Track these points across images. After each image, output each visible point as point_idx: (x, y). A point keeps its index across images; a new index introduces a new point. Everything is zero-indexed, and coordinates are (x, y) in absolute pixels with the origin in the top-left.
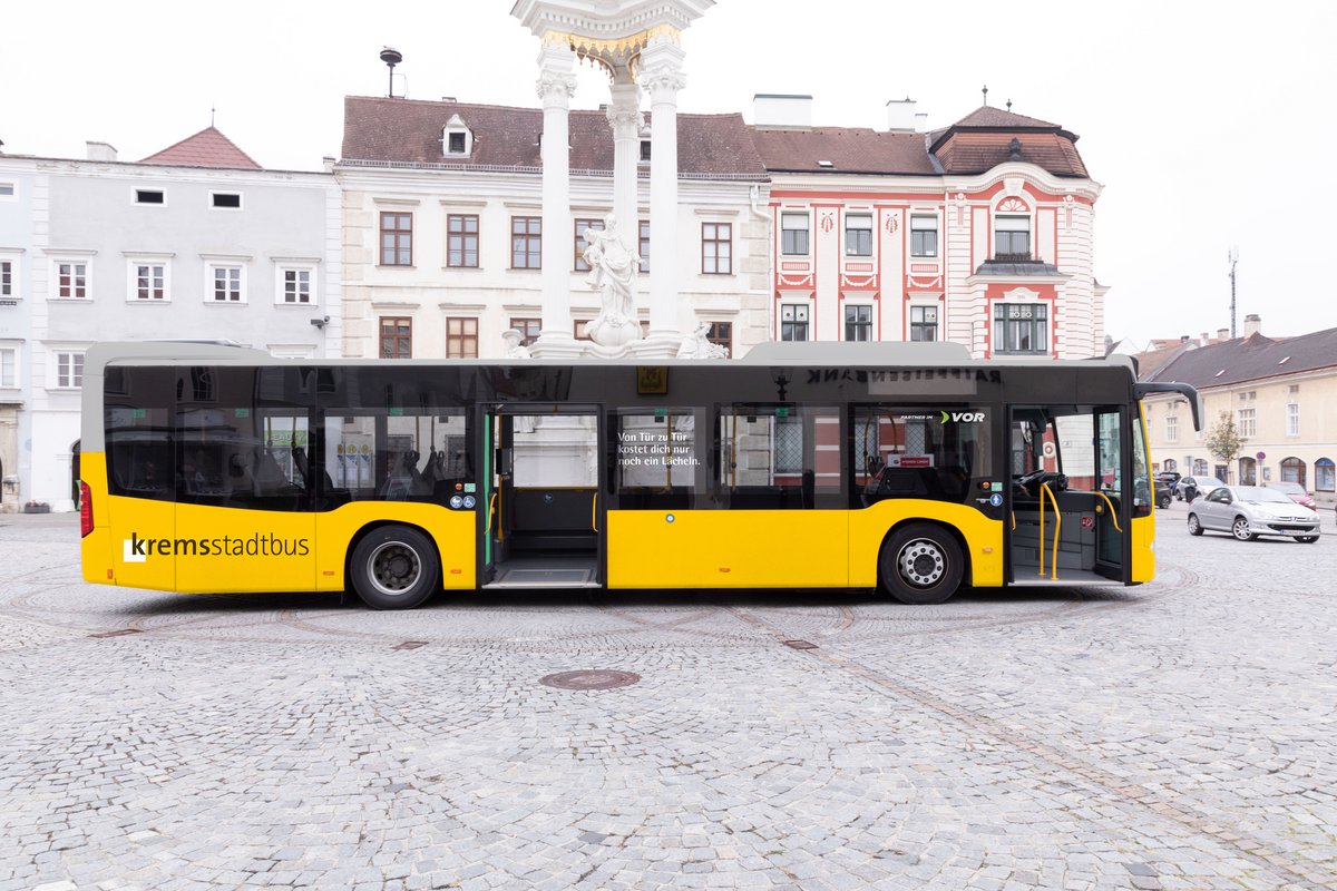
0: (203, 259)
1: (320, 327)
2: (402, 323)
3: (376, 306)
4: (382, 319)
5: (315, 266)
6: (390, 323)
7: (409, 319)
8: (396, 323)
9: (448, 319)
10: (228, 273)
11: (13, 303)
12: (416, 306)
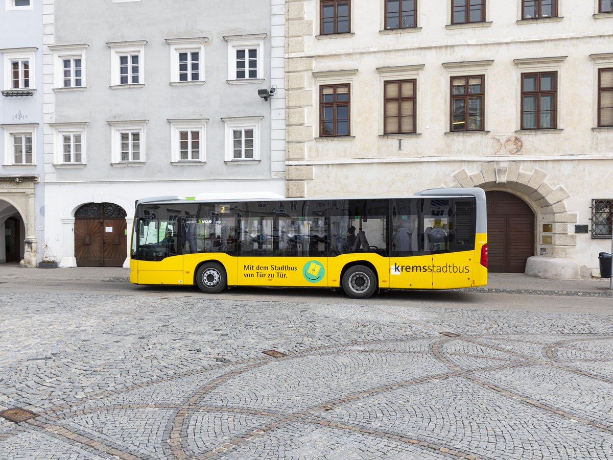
0: (169, 44)
1: (266, 98)
2: (341, 91)
3: (316, 75)
4: (322, 87)
5: (261, 43)
6: (329, 91)
7: (348, 86)
8: (335, 91)
9: (386, 83)
10: (189, 57)
11: (29, 94)
12: (354, 72)
